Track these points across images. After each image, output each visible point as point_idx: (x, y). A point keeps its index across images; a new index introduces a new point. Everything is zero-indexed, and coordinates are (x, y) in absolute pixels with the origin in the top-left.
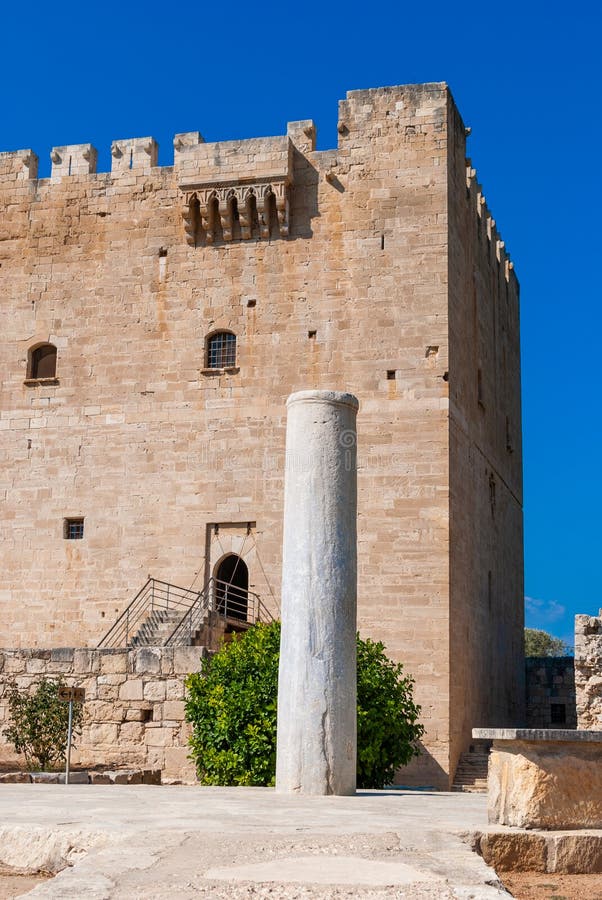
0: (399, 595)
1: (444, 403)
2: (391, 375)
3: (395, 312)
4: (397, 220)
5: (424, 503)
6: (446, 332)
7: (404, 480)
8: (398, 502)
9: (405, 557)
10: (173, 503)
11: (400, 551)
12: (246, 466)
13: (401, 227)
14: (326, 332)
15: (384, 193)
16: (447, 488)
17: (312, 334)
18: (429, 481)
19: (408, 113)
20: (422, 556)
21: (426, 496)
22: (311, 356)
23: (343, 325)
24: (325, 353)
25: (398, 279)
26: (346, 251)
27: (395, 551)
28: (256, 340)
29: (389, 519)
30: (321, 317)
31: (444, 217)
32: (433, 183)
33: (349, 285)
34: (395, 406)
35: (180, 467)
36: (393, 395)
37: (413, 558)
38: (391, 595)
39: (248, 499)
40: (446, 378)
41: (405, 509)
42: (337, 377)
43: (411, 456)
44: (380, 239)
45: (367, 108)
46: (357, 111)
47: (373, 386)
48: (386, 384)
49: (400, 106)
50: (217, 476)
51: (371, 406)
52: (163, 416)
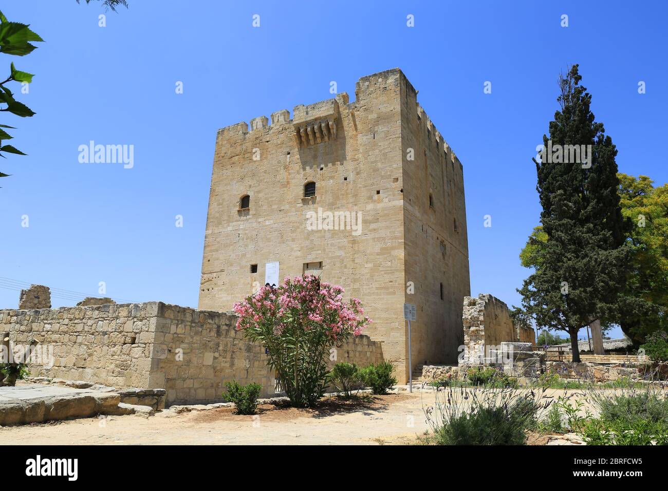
0: (382, 291)
1: (401, 202)
2: (378, 192)
3: (379, 165)
4: (380, 126)
5: (393, 248)
6: (401, 171)
7: (384, 239)
8: (382, 249)
9: (385, 273)
10: (290, 256)
11: (383, 271)
12: (318, 238)
13: (381, 129)
14: (351, 177)
15: (373, 116)
16: (403, 241)
17: (346, 179)
18: (396, 238)
19: (384, 82)
20: (393, 272)
21: (394, 245)
22: (345, 188)
23: (358, 174)
24: (351, 186)
25: (380, 151)
26: (359, 142)
27: (381, 271)
28: (323, 183)
29: (378, 257)
30: (349, 171)
31: (399, 123)
32: (394, 109)
33: (360, 156)
34: (380, 206)
35: (293, 240)
36: (380, 201)
37: (388, 273)
38: (379, 291)
39: (320, 252)
40: (402, 191)
41: (385, 251)
42: (355, 196)
43: (387, 227)
44: (373, 135)
45: (367, 83)
46: (363, 85)
47: (371, 198)
48: (376, 197)
49: (380, 80)
50: (308, 243)
51: (370, 207)
52: (287, 219)
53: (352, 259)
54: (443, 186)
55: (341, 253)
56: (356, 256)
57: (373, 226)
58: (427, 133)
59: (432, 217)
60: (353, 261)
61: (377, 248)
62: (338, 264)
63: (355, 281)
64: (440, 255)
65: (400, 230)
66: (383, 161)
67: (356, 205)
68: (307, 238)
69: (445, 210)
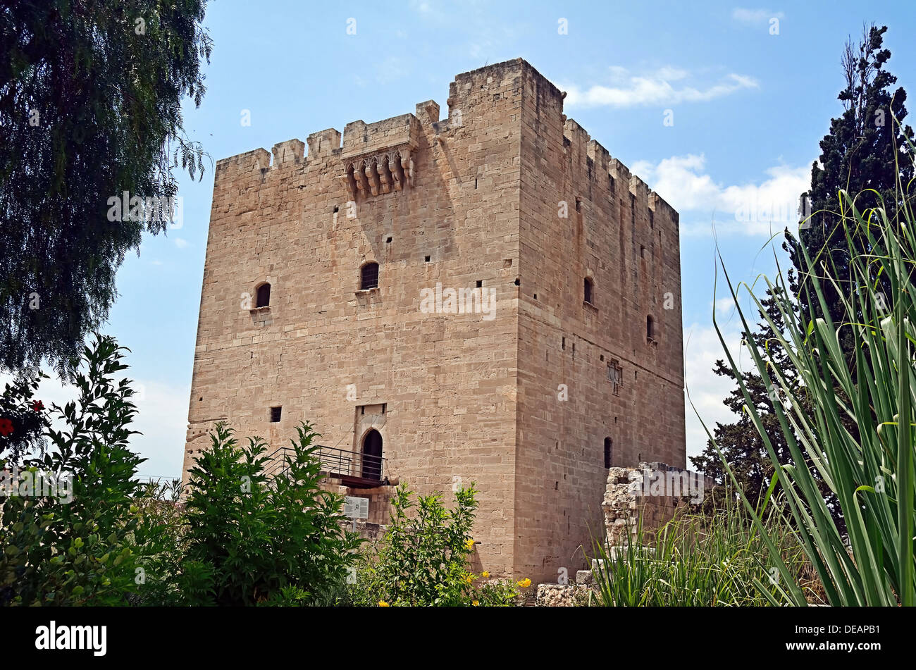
0: (481, 456)
1: (515, 302)
2: (479, 284)
3: (483, 236)
4: (486, 166)
5: (500, 382)
6: (517, 247)
7: (486, 365)
8: (481, 383)
9: (485, 426)
10: (335, 392)
11: (482, 421)
12: (381, 361)
13: (487, 170)
14: (436, 256)
15: (477, 146)
16: (516, 369)
17: (428, 259)
18: (504, 364)
19: (495, 85)
20: (497, 425)
21: (501, 376)
22: (425, 275)
23: (448, 250)
24: (435, 272)
25: (485, 211)
26: (451, 193)
27: (480, 421)
28: (391, 266)
29: (476, 396)
30: (433, 245)
31: (517, 160)
32: (511, 134)
35: (341, 365)
37: (491, 426)
38: (475, 456)
39: (383, 386)
40: (517, 282)
41: (487, 387)
43: (491, 346)
44: (474, 181)
45: (468, 85)
46: (461, 89)
49: (490, 80)
50: (364, 370)
52: (331, 328)
53: (434, 401)
54: (623, 260)
55: (417, 389)
56: (440, 394)
57: (468, 343)
58: (586, 167)
59: (588, 320)
60: (435, 403)
61: (475, 380)
62: (411, 409)
63: (437, 438)
64: (608, 389)
65: (510, 352)
66: (489, 229)
68: (364, 362)
69: (624, 305)
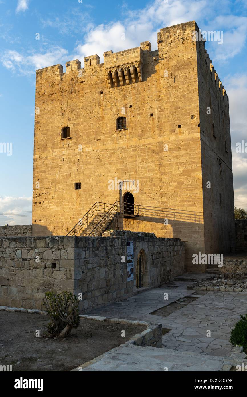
0: (186, 203)
1: (199, 135)
2: (179, 126)
3: (180, 104)
4: (179, 72)
5: (193, 171)
6: (198, 109)
7: (185, 163)
8: (183, 171)
9: (187, 190)
10: (108, 176)
11: (185, 188)
12: (131, 162)
13: (181, 74)
14: (156, 114)
15: (174, 63)
16: (201, 165)
17: (152, 115)
18: (194, 163)
19: (182, 34)
20: (193, 190)
21: (193, 168)
22: (151, 122)
23: (162, 111)
24: (156, 121)
25: (180, 93)
26: (162, 85)
27: (184, 188)
28: (133, 119)
29: (181, 177)
30: (154, 109)
31: (196, 69)
32: (191, 57)
33: (164, 96)
34: (181, 137)
35: (110, 164)
36: (181, 133)
37: (190, 190)
38: (182, 204)
39: (133, 173)
40: (199, 126)
41: (186, 173)
42: (160, 129)
43: (187, 154)
44: (174, 79)
45: (167, 34)
46: (164, 36)
47: (173, 131)
48: (177, 130)
49: (178, 31)
50: (122, 166)
51: (173, 138)
52: (104, 147)
53: (160, 179)
54: (219, 117)
55: (151, 174)
56: (162, 176)
57: (176, 153)
58: (210, 74)
59: (214, 143)
60: (160, 180)
61: (180, 170)
62: (148, 183)
63: (162, 196)
64: (219, 173)
65: (198, 157)
66: (183, 101)
67: (161, 136)
68: (122, 162)
69: (221, 136)
